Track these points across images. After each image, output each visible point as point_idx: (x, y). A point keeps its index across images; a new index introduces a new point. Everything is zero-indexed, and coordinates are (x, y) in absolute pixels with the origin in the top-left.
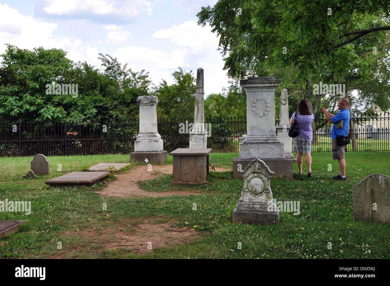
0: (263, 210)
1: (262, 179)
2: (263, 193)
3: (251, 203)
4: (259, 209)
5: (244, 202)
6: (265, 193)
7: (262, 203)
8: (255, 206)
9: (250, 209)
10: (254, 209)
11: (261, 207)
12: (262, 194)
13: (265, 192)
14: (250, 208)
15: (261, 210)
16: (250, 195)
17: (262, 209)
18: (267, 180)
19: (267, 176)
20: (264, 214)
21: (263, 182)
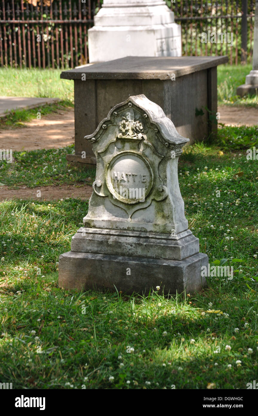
0: (144, 253)
1: (144, 161)
2: (149, 201)
3: (113, 232)
4: (133, 250)
5: (94, 227)
6: (154, 203)
7: (146, 231)
8: (123, 240)
9: (109, 250)
10: (119, 250)
11: (140, 245)
12: (145, 206)
13: (153, 200)
14: (109, 245)
15: (140, 251)
16: (113, 206)
17: (143, 250)
18: (160, 163)
19: (160, 151)
20: (143, 266)
21: (147, 170)
